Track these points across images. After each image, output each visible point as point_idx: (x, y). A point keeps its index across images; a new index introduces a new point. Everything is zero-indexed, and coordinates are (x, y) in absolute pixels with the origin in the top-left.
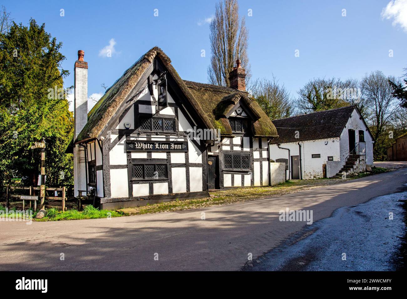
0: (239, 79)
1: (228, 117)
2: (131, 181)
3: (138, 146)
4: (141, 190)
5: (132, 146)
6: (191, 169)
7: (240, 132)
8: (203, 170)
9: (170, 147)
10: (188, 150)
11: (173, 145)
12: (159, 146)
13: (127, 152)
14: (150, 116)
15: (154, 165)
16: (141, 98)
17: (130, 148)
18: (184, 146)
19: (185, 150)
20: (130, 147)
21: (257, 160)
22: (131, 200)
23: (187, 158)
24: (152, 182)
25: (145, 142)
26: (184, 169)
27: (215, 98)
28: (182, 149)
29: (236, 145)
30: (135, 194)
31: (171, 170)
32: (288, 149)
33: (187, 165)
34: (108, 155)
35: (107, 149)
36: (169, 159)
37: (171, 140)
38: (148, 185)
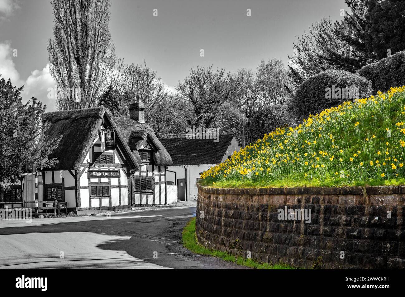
0: (140, 112)
1: (138, 150)
2: (91, 197)
3: (94, 174)
4: (96, 203)
5: (91, 174)
6: (122, 189)
7: (145, 161)
8: (128, 190)
9: (110, 174)
10: (120, 176)
11: (112, 173)
12: (105, 174)
13: (89, 178)
14: (100, 154)
15: (102, 186)
16: (96, 142)
17: (90, 176)
18: (118, 174)
19: (119, 176)
20: (90, 174)
21: (157, 183)
22: (90, 209)
23: (119, 182)
24: (101, 198)
25: (98, 171)
26: (118, 189)
27: (125, 132)
28: (117, 176)
29: (143, 172)
30: (93, 206)
31: (111, 190)
32: (175, 172)
33: (119, 187)
34: (79, 180)
35: (79, 176)
36: (109, 183)
37: (111, 170)
38: (99, 200)
